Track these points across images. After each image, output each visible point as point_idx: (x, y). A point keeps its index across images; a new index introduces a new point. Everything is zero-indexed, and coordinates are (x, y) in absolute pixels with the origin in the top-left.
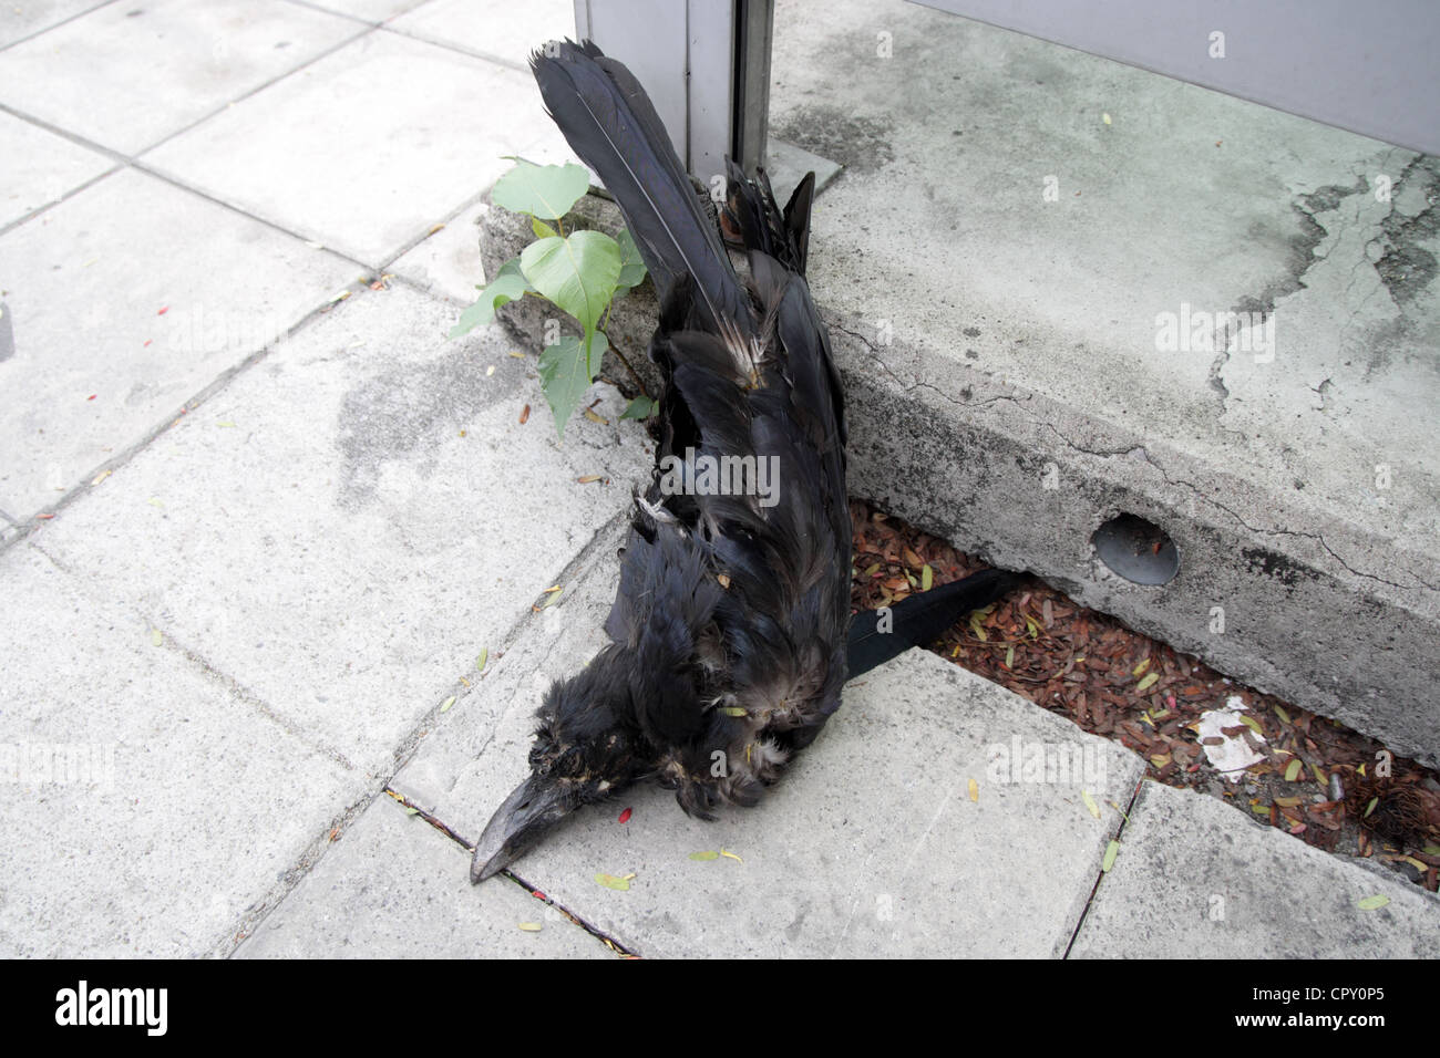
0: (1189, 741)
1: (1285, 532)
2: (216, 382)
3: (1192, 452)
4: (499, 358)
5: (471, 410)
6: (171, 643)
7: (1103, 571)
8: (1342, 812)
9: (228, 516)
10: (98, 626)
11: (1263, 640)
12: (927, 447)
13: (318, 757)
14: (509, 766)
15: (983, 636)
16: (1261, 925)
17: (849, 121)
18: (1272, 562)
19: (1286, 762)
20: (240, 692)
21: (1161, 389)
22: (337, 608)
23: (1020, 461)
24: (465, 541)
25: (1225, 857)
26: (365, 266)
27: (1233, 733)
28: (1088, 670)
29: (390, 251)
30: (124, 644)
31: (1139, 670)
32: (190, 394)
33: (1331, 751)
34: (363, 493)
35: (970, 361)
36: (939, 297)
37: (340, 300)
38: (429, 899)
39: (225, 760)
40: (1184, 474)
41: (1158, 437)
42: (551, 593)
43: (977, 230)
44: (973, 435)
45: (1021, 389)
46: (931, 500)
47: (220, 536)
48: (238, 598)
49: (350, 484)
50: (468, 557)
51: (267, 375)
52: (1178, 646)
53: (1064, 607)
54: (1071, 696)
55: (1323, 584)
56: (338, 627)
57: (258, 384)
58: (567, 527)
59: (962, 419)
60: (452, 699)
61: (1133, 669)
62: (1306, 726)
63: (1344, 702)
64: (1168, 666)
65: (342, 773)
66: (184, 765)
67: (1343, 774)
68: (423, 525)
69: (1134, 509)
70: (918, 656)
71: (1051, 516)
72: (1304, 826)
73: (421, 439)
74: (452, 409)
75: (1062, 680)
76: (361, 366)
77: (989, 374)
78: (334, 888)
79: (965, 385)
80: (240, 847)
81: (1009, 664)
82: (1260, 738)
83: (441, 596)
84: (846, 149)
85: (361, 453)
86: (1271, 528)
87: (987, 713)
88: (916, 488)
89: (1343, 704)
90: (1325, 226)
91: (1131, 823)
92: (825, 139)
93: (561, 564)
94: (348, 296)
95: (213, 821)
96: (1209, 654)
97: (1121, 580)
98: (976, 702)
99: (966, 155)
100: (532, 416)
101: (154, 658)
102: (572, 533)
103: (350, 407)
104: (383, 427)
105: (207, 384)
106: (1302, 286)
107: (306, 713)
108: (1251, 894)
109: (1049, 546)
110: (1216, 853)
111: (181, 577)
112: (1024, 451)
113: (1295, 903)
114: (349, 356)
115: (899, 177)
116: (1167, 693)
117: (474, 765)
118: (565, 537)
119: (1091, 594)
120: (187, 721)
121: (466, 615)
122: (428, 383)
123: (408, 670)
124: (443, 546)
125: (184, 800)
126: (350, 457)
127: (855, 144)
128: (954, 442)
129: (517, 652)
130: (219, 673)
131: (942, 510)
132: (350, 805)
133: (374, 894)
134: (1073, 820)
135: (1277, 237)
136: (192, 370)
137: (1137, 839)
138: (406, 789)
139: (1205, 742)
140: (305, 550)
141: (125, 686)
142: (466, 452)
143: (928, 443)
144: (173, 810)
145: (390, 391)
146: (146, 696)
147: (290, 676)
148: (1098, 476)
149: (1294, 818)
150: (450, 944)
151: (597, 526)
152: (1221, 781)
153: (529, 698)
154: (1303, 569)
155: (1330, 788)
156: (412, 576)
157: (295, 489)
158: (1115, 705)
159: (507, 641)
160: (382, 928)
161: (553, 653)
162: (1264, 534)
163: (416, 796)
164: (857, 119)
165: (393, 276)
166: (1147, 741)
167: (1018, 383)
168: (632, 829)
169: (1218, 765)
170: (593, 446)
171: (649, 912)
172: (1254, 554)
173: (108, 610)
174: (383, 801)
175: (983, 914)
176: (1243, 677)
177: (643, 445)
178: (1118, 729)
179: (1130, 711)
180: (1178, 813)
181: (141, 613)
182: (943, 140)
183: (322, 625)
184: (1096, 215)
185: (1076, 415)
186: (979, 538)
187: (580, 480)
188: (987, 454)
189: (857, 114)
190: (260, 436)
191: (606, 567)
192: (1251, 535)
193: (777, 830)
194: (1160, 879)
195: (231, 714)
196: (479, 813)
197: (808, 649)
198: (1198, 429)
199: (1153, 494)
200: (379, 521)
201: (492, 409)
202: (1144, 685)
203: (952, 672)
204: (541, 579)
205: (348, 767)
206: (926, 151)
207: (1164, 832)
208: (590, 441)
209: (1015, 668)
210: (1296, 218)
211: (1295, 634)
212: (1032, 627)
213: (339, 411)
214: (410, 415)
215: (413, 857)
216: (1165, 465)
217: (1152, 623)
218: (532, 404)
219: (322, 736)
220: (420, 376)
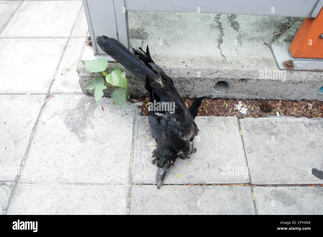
0: (237, 111)
1: (244, 75)
2: (32, 132)
3: (226, 68)
4: (89, 100)
5: (92, 113)
6: (70, 184)
7: (216, 91)
8: (261, 111)
9: (60, 156)
10: (52, 189)
11: (243, 91)
12: (183, 84)
13: (116, 186)
14: (150, 169)
15: (201, 110)
16: (264, 131)
17: (136, 30)
18: (243, 80)
19: (251, 108)
20: (92, 184)
21: (216, 60)
22: (97, 160)
23: (200, 80)
24: (111, 136)
25: (255, 125)
26: (44, 94)
27: (242, 107)
28: (218, 108)
29: (47, 89)
30: (61, 189)
31: (225, 104)
32: (29, 137)
33: (255, 103)
34: (84, 138)
35: (187, 67)
36: (174, 58)
37: (45, 103)
38: (154, 196)
39: (100, 196)
40: (227, 72)
41: (221, 68)
42: (133, 138)
43: (172, 43)
44: (191, 79)
45: (197, 69)
46: (185, 92)
47: (63, 160)
48: (77, 169)
49: (80, 137)
50: (114, 139)
51: (43, 125)
52: (230, 98)
53: (209, 99)
54: (218, 113)
55: (251, 80)
56: (101, 163)
57: (42, 128)
58: (127, 125)
59: (189, 77)
60: (131, 164)
61: (224, 104)
62: (251, 101)
63: (256, 95)
64: (229, 102)
65: (123, 186)
66: (93, 202)
67: (258, 105)
68: (100, 138)
69: (220, 80)
70: (197, 118)
71: (207, 86)
72: (258, 116)
73: (86, 123)
74: (88, 114)
75: (216, 111)
76: (62, 114)
77: (191, 68)
78: (137, 204)
79: (188, 71)
80: (116, 208)
81: (207, 112)
82: (246, 106)
83: (115, 148)
84: (140, 36)
85: (77, 131)
86: (242, 75)
87: (212, 121)
88: (182, 91)
89: (256, 96)
90: (220, 22)
91: (241, 127)
92: (135, 35)
93: (131, 132)
94: (46, 102)
95: (107, 207)
96: (235, 97)
97: (219, 92)
98: (210, 120)
99: (160, 29)
100: (104, 109)
101: (70, 188)
102: (129, 126)
103: (67, 124)
104: (77, 124)
105: (31, 133)
106: (224, 34)
107: (108, 180)
108: (260, 128)
109: (207, 91)
110: (253, 125)
111: (61, 171)
112: (201, 78)
113: (266, 126)
114: (57, 114)
115: (152, 38)
116: (230, 106)
117: (144, 172)
118: (128, 127)
119: (215, 96)
120: (87, 195)
121: (122, 149)
122: (78, 111)
123: (120, 163)
124: (108, 140)
125: (98, 207)
126: (75, 132)
127: (140, 34)
128: (188, 81)
129: (136, 150)
130: (85, 183)
131: (187, 93)
132: (129, 190)
133: (144, 201)
134: (234, 130)
135: (215, 27)
136: (24, 132)
137: (243, 128)
138: (136, 182)
139: (240, 110)
140: (82, 154)
141: (69, 196)
142: (97, 121)
143: (183, 83)
144: (98, 210)
145: (72, 117)
146: (75, 195)
147: (99, 176)
148: (214, 78)
149: (256, 115)
150: (162, 200)
151: (132, 122)
152: (244, 115)
153: (144, 156)
154: (248, 79)
155: (258, 108)
156: (107, 148)
157: (70, 144)
158: (225, 111)
159: (133, 149)
160: (150, 204)
161: (142, 147)
162: (241, 76)
163: (139, 182)
164: (137, 29)
165: (52, 93)
166: (232, 114)
167: (196, 68)
168: (176, 167)
169: (243, 113)
170: (119, 109)
171: (188, 177)
172: (240, 80)
173: (51, 185)
174: (134, 186)
175: (231, 150)
176: (241, 98)
177: (128, 104)
178: (227, 114)
179: (227, 111)
180: (246, 122)
181: (59, 182)
182: (154, 28)
183: (97, 165)
184: (187, 33)
185: (207, 69)
186: (194, 95)
187: (123, 116)
188: (194, 81)
189: (136, 28)
190: (53, 138)
191: (139, 128)
192: (239, 77)
193: (196, 154)
194: (249, 132)
195: (94, 189)
196: (151, 178)
197: (192, 124)
198: (225, 64)
199: (223, 77)
200: (92, 141)
201: (95, 111)
202: (227, 106)
203: (204, 118)
204: (130, 136)
205: (123, 184)
206: (153, 31)
207: (246, 126)
208: (118, 108)
209: (208, 112)
210: (216, 22)
211: (248, 89)
212: (207, 105)
213: (65, 125)
214: (80, 119)
215: (146, 191)
216: (223, 72)
217: (225, 96)
218: (102, 106)
219: (114, 182)
220: (76, 111)
